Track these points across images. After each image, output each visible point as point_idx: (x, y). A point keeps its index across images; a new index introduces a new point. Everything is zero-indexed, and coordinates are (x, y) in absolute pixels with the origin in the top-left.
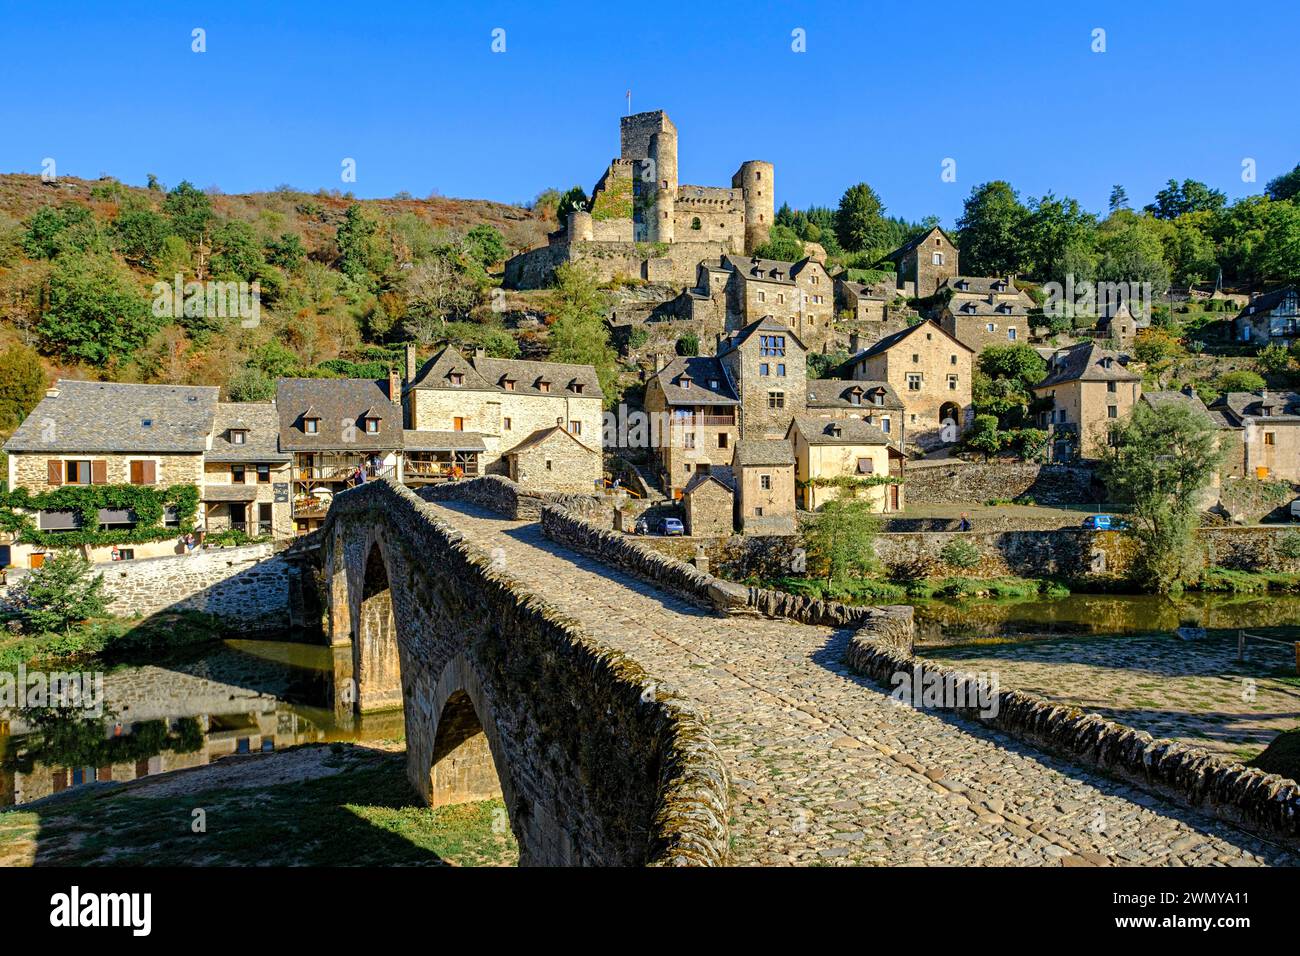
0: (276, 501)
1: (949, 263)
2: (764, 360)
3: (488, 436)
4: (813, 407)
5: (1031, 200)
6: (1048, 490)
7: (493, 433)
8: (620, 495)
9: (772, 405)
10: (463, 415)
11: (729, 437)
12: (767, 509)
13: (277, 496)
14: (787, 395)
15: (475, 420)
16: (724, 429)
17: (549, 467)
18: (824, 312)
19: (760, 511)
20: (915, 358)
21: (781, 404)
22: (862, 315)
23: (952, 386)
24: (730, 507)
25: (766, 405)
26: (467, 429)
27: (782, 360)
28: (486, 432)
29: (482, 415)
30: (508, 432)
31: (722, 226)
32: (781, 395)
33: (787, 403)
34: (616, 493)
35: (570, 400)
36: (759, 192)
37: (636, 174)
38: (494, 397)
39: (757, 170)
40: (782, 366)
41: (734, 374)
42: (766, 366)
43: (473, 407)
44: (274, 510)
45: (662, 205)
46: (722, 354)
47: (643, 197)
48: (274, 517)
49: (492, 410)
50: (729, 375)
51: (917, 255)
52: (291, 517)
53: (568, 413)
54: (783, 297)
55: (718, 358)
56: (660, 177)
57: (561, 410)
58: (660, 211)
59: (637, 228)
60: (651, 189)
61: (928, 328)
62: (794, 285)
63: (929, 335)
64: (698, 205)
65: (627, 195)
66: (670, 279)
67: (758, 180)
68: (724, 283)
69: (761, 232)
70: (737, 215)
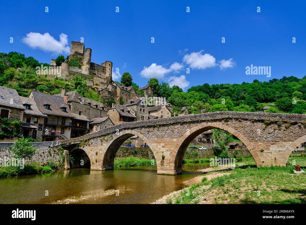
0: (39, 130)
1: (151, 94)
7: (87, 117)
10: (81, 111)
13: (39, 128)
14: (145, 116)
20: (162, 112)
21: (143, 118)
25: (141, 118)
26: (82, 115)
27: (144, 108)
29: (85, 112)
31: (100, 75)
32: (144, 116)
33: (145, 119)
35: (102, 111)
36: (110, 69)
37: (81, 57)
38: (89, 107)
39: (110, 63)
40: (144, 110)
41: (133, 110)
42: (141, 109)
43: (84, 109)
44: (37, 133)
45: (88, 66)
46: (128, 105)
47: (82, 63)
48: (37, 135)
49: (88, 111)
50: (131, 110)
51: (145, 91)
52: (42, 136)
53: (101, 114)
54: (127, 94)
55: (126, 106)
56: (88, 59)
57: (99, 113)
58: (87, 67)
59: (80, 70)
60: (85, 61)
61: (164, 106)
62: (129, 92)
63: (164, 108)
64: (95, 68)
65: (78, 61)
66: (92, 85)
67: (110, 66)
68: (114, 89)
69: (109, 78)
70: (104, 73)
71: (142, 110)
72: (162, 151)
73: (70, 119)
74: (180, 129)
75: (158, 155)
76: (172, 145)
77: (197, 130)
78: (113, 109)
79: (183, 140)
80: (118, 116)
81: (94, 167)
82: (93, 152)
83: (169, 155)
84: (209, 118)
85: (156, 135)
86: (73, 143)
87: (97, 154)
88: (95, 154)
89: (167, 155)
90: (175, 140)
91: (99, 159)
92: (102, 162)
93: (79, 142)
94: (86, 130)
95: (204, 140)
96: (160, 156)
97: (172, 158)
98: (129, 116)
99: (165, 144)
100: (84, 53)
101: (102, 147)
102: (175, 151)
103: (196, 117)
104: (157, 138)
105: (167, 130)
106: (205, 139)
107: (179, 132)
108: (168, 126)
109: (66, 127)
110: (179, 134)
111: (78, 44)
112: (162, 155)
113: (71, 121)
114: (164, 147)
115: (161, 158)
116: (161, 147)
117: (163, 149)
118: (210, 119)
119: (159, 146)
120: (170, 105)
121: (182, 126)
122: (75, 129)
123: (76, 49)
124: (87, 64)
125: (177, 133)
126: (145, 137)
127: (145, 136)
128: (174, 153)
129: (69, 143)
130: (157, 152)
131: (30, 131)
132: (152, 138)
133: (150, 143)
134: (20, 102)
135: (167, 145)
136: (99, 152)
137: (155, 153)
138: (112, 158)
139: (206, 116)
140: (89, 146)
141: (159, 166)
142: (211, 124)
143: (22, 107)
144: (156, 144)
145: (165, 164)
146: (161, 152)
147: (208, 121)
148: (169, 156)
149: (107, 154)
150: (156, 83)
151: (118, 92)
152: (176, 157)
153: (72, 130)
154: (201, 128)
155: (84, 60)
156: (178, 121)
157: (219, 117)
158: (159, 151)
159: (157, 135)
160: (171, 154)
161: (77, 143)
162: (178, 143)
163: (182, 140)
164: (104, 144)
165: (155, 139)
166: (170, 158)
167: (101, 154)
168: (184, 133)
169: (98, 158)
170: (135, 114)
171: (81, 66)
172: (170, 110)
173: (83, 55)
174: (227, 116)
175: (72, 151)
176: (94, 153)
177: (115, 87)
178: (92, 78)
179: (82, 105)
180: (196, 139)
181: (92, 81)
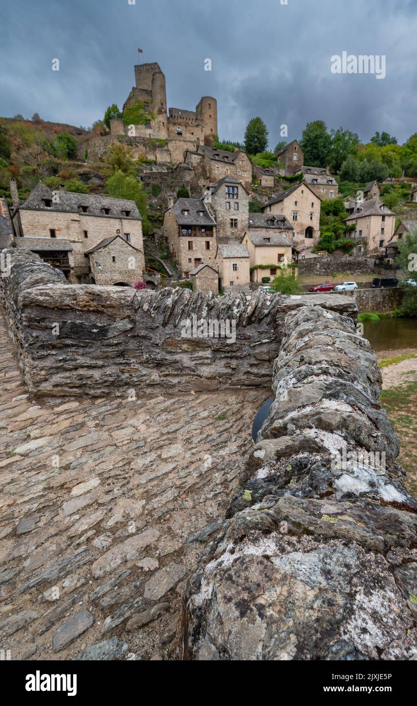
1: (299, 160)
2: (228, 200)
3: (74, 242)
4: (252, 227)
5: (332, 131)
6: (357, 269)
7: (77, 240)
8: (156, 277)
9: (232, 226)
10: (57, 228)
11: (211, 243)
12: (236, 282)
14: (239, 220)
15: (64, 231)
16: (208, 239)
17: (114, 260)
18: (247, 180)
19: (232, 283)
20: (296, 202)
21: (236, 224)
22: (264, 183)
23: (311, 218)
24: (217, 281)
25: (229, 225)
26: (59, 237)
27: (237, 201)
28: (72, 239)
29: (68, 228)
30: (86, 239)
31: (192, 133)
32: (236, 220)
33: (239, 225)
34: (155, 275)
36: (210, 116)
37: (146, 98)
38: (77, 216)
39: (210, 102)
40: (237, 204)
41: (212, 208)
42: (229, 203)
43: (62, 223)
45: (163, 119)
47: (151, 113)
50: (209, 209)
51: (286, 155)
53: (122, 228)
54: (229, 170)
55: (202, 200)
56: (159, 101)
58: (161, 121)
60: (155, 108)
61: (303, 187)
62: (234, 164)
63: (302, 191)
64: (180, 120)
65: (141, 111)
66: (169, 161)
67: (210, 108)
68: (199, 161)
69: (211, 139)
70: (200, 128)
71: (232, 204)
94: (68, 269)
95: (389, 261)
106: (391, 259)
111: (147, 69)
120: (332, 181)
124: (160, 114)
150: (318, 132)
151: (208, 168)
155: (153, 105)
170: (215, 216)
171: (149, 120)
173: (149, 93)
177: (201, 157)
178: (167, 144)
179: (55, 214)
180: (368, 260)
181: (168, 150)
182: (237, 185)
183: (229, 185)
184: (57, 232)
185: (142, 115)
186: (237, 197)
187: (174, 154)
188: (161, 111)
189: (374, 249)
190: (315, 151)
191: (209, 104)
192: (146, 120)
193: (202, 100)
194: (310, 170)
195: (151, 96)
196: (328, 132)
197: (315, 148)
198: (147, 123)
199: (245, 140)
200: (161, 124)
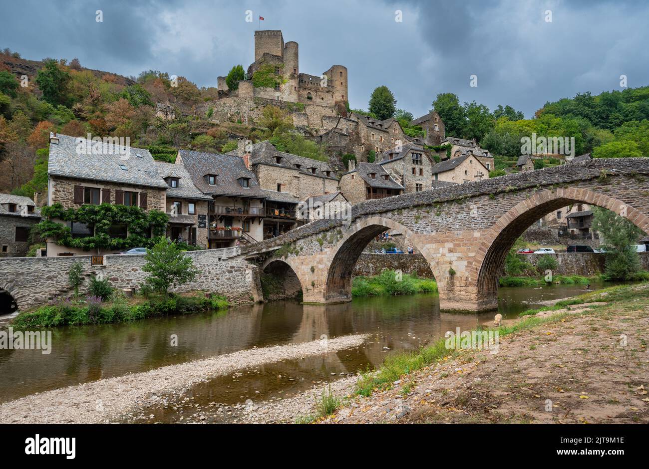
0: (199, 227)
1: (440, 131)
2: (412, 166)
6: (542, 239)
10: (282, 183)
13: (200, 223)
14: (424, 184)
15: (287, 186)
20: (466, 171)
21: (421, 189)
25: (415, 190)
26: (283, 191)
27: (421, 167)
28: (292, 194)
29: (290, 183)
31: (322, 99)
32: (421, 185)
35: (325, 180)
36: (342, 83)
37: (277, 64)
38: (296, 173)
39: (341, 71)
40: (421, 170)
41: (397, 172)
42: (414, 169)
43: (286, 178)
44: (198, 233)
45: (294, 83)
46: (384, 162)
47: (281, 77)
48: (197, 237)
49: (295, 181)
50: (391, 174)
51: (427, 125)
52: (207, 238)
53: (324, 187)
54: (383, 138)
55: (381, 165)
56: (292, 67)
57: (321, 185)
58: (292, 86)
59: (277, 94)
60: (286, 73)
61: (471, 158)
62: (388, 132)
63: (471, 161)
64: (310, 85)
65: (272, 75)
66: (306, 124)
67: (341, 76)
68: (354, 127)
69: (342, 104)
70: (330, 94)
71: (417, 170)
72: (447, 259)
73: (259, 201)
74: (487, 208)
75: (440, 268)
76: (471, 245)
77: (530, 210)
78: (350, 173)
79: (497, 234)
80: (363, 188)
81: (309, 297)
82: (305, 266)
83: (463, 269)
84: (557, 178)
85: (434, 225)
86: (264, 250)
87: (313, 270)
88: (309, 270)
89: (461, 268)
90: (477, 234)
91: (317, 280)
92: (324, 286)
93: (276, 248)
94: (294, 221)
95: (573, 231)
96: (445, 270)
97: (472, 275)
98: (387, 186)
99: (455, 245)
100: (282, 54)
101: (323, 256)
102: (478, 259)
103: (526, 177)
104: (437, 231)
105: (458, 213)
106: (575, 230)
107: (487, 216)
108: (461, 204)
109: (253, 219)
110: (485, 220)
111: (269, 35)
112: (448, 269)
113: (261, 206)
114: (452, 251)
115: (448, 275)
116: (446, 251)
117: (450, 257)
118: (561, 180)
119: (441, 249)
120: (486, 153)
121: (494, 202)
122: (273, 222)
123: (265, 48)
124: (292, 79)
125: (482, 219)
126: (410, 231)
127: (410, 229)
128: (476, 264)
129: (258, 251)
130: (438, 263)
131: (183, 229)
132: (425, 233)
133: (420, 244)
134: (157, 173)
135: (459, 245)
136: (317, 267)
137: (432, 264)
138: (345, 278)
139: (550, 174)
140: (297, 255)
141: (442, 292)
142: (564, 193)
143: (163, 183)
144: (434, 246)
145: (457, 288)
146: (446, 262)
147: (557, 185)
148: (464, 271)
149: (334, 270)
150: (451, 105)
151: (363, 134)
152: (480, 273)
153: (264, 225)
154: (538, 204)
155: (284, 70)
156: (484, 190)
157: (583, 174)
158: (441, 260)
159: (437, 224)
160: (470, 267)
161: (273, 249)
162: (484, 241)
163: (494, 233)
164: (326, 250)
165: (434, 234)
166: (466, 274)
167: (322, 270)
168: (499, 217)
169: (316, 278)
170: (401, 180)
171: (279, 84)
172: (488, 165)
173: (280, 59)
174: (604, 171)
175: (265, 266)
176: (306, 269)
177: (355, 124)
178: (304, 108)
179: (283, 170)
180: (552, 230)
181: (305, 114)
182: (421, 153)
183: (415, 152)
184: (282, 187)
185: (272, 79)
186: (421, 164)
187: (311, 119)
188: (294, 76)
189: (553, 220)
190: (450, 122)
191: (341, 72)
192: (276, 84)
193: (333, 67)
194: (458, 141)
195: (282, 61)
196: (461, 104)
197: (450, 119)
198: (277, 87)
199: (370, 107)
200: (293, 88)
